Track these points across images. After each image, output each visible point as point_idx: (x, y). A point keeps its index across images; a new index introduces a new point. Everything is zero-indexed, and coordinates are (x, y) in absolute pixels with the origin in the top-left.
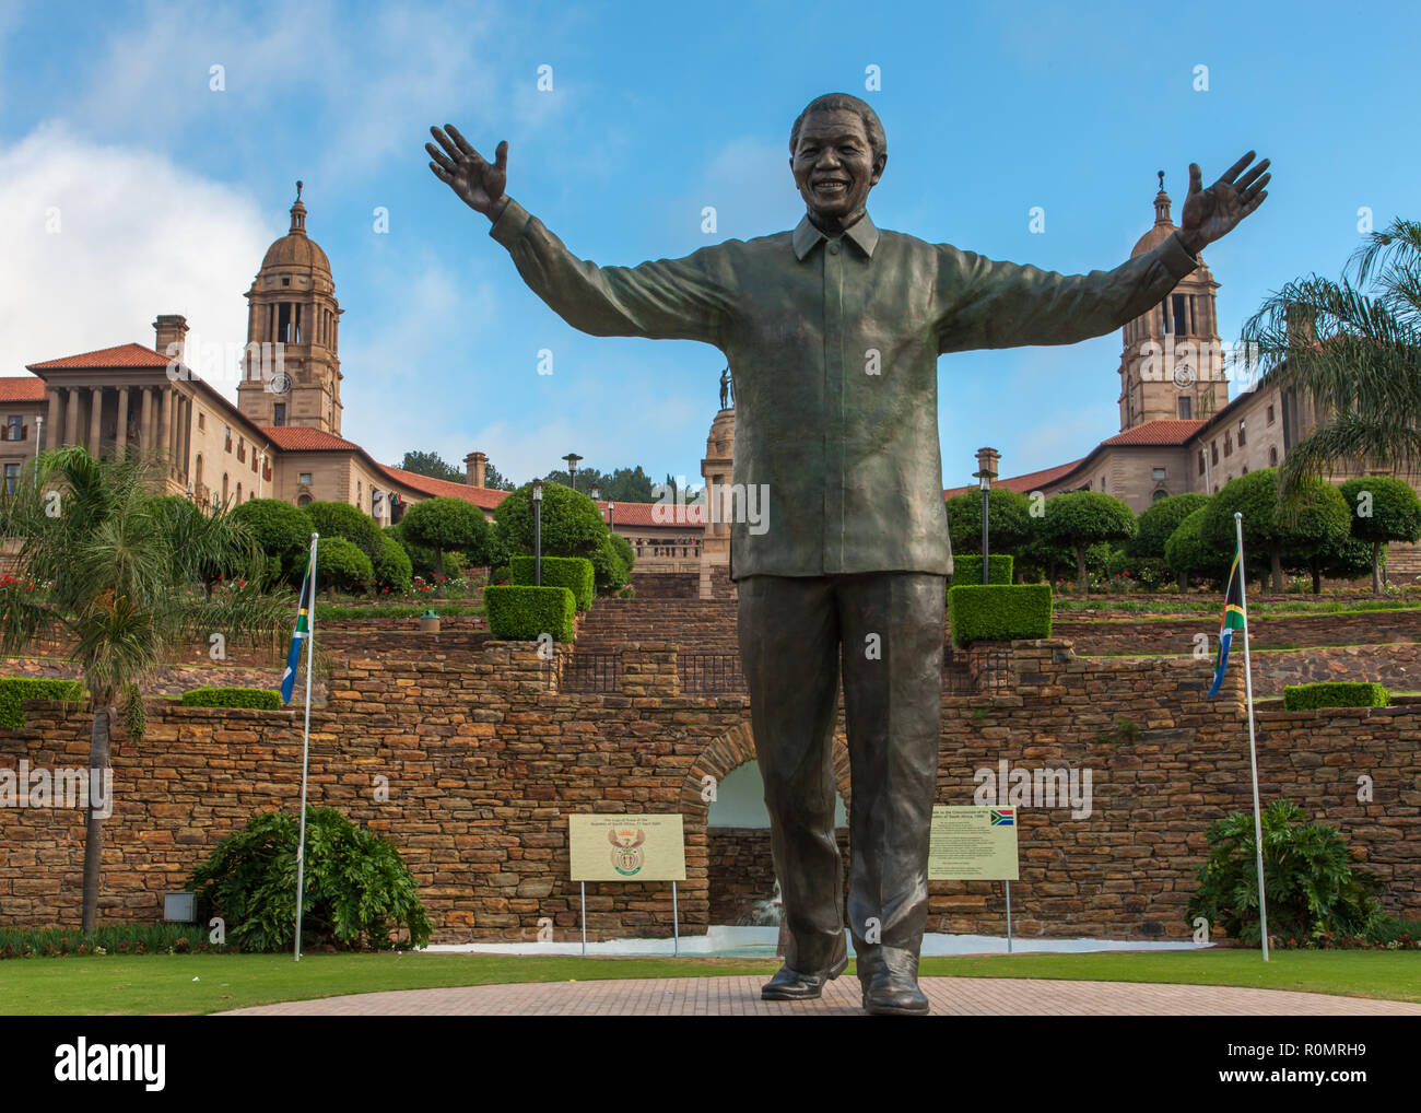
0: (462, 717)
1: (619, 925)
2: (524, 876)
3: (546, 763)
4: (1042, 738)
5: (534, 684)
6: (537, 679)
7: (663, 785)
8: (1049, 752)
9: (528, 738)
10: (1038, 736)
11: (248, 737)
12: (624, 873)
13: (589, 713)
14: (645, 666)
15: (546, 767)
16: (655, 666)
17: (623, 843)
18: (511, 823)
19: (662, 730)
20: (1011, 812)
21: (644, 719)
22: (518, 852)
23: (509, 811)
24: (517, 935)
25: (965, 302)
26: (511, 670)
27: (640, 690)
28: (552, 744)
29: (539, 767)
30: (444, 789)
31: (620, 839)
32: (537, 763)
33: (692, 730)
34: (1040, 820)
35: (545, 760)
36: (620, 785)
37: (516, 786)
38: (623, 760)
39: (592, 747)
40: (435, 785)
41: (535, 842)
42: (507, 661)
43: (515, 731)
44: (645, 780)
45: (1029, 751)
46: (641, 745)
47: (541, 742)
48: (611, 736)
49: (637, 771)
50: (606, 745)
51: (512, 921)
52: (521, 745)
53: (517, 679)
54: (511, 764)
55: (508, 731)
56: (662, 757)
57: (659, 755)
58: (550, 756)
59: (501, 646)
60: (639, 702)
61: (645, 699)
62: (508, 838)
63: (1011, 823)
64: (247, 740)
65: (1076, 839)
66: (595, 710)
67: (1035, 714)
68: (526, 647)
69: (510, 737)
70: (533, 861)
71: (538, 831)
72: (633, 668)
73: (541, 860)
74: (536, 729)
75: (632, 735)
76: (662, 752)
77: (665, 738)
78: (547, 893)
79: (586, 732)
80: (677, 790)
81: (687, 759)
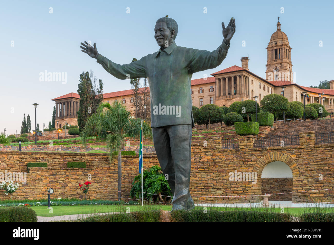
0: (203, 155)
1: (238, 200)
2: (217, 189)
3: (222, 164)
5: (219, 147)
6: (219, 146)
7: (249, 168)
9: (218, 159)
11: (157, 161)
14: (244, 141)
15: (222, 165)
16: (247, 141)
18: (214, 178)
19: (249, 156)
21: (245, 153)
22: (215, 184)
23: (214, 175)
24: (215, 202)
26: (213, 144)
27: (243, 147)
28: (224, 160)
29: (221, 165)
30: (200, 171)
32: (220, 164)
33: (256, 156)
36: (239, 169)
37: (216, 169)
38: (240, 163)
39: (232, 160)
40: (198, 170)
41: (219, 182)
42: (213, 142)
43: (215, 158)
44: (244, 167)
46: (244, 160)
47: (221, 160)
48: (237, 157)
49: (243, 165)
50: (236, 159)
51: (214, 199)
52: (217, 161)
53: (215, 146)
54: (214, 165)
55: (214, 158)
56: (249, 162)
57: (248, 162)
58: (223, 163)
59: (212, 139)
60: (243, 150)
61: (244, 149)
62: (214, 181)
64: (157, 162)
66: (233, 152)
68: (217, 139)
69: (214, 159)
70: (219, 186)
71: (220, 179)
72: (241, 142)
73: (221, 186)
74: (220, 157)
75: (242, 157)
76: (249, 161)
77: (250, 158)
78: (222, 193)
79: (231, 157)
80: (252, 170)
81: (254, 162)
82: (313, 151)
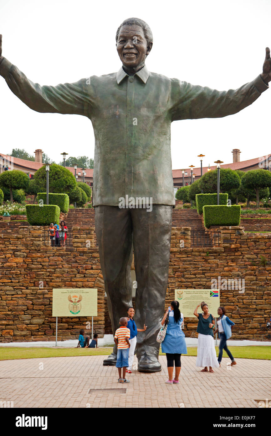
0: (10, 255)
1: (70, 334)
2: (33, 316)
3: (43, 273)
4: (231, 263)
5: (38, 243)
6: (40, 241)
7: (88, 281)
8: (233, 269)
9: (36, 263)
10: (229, 263)
12: (73, 313)
13: (60, 254)
14: (81, 236)
15: (43, 274)
16: (85, 236)
17: (74, 301)
18: (29, 295)
19: (88, 260)
20: (217, 292)
21: (81, 256)
22: (31, 307)
23: (28, 291)
24: (30, 339)
25: (181, 101)
26: (29, 237)
27: (79, 245)
28: (45, 266)
29: (40, 274)
30: (2, 283)
31: (73, 299)
32: (39, 273)
34: (229, 295)
35: (42, 271)
36: (71, 281)
37: (31, 281)
38: (72, 271)
39: (61, 266)
41: (38, 303)
42: (28, 233)
43: (31, 261)
44: (81, 279)
45: (226, 268)
46: (79, 266)
47: (41, 264)
48: (68, 262)
49: (78, 275)
50: (66, 266)
51: (28, 334)
52: (33, 266)
53: (32, 240)
54: (29, 273)
55: (28, 261)
56: (88, 270)
57: (86, 270)
58: (45, 270)
59: (26, 228)
60: (79, 249)
61: (81, 248)
62: (28, 301)
63: (217, 296)
65: (243, 302)
66: (62, 252)
67: (228, 254)
68: (36, 229)
69: (29, 263)
70: (37, 310)
71: (39, 298)
72: (77, 236)
73: (40, 310)
74: (39, 260)
75: (76, 262)
76: (87, 268)
77: (89, 263)
78: (42, 323)
79: (58, 261)
80: (93, 283)
81: (97, 271)
82: (189, 257)
